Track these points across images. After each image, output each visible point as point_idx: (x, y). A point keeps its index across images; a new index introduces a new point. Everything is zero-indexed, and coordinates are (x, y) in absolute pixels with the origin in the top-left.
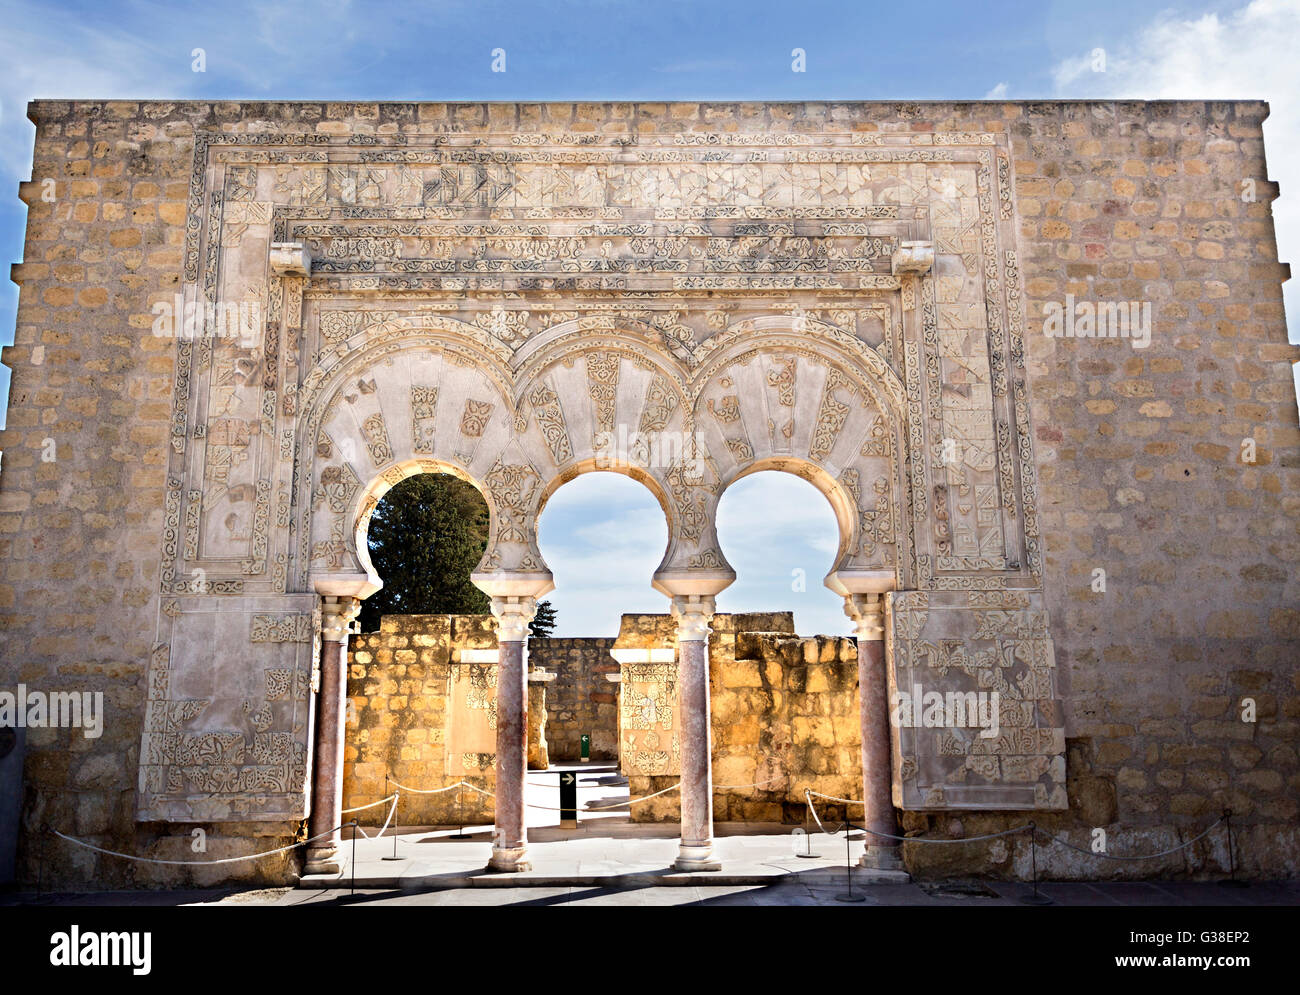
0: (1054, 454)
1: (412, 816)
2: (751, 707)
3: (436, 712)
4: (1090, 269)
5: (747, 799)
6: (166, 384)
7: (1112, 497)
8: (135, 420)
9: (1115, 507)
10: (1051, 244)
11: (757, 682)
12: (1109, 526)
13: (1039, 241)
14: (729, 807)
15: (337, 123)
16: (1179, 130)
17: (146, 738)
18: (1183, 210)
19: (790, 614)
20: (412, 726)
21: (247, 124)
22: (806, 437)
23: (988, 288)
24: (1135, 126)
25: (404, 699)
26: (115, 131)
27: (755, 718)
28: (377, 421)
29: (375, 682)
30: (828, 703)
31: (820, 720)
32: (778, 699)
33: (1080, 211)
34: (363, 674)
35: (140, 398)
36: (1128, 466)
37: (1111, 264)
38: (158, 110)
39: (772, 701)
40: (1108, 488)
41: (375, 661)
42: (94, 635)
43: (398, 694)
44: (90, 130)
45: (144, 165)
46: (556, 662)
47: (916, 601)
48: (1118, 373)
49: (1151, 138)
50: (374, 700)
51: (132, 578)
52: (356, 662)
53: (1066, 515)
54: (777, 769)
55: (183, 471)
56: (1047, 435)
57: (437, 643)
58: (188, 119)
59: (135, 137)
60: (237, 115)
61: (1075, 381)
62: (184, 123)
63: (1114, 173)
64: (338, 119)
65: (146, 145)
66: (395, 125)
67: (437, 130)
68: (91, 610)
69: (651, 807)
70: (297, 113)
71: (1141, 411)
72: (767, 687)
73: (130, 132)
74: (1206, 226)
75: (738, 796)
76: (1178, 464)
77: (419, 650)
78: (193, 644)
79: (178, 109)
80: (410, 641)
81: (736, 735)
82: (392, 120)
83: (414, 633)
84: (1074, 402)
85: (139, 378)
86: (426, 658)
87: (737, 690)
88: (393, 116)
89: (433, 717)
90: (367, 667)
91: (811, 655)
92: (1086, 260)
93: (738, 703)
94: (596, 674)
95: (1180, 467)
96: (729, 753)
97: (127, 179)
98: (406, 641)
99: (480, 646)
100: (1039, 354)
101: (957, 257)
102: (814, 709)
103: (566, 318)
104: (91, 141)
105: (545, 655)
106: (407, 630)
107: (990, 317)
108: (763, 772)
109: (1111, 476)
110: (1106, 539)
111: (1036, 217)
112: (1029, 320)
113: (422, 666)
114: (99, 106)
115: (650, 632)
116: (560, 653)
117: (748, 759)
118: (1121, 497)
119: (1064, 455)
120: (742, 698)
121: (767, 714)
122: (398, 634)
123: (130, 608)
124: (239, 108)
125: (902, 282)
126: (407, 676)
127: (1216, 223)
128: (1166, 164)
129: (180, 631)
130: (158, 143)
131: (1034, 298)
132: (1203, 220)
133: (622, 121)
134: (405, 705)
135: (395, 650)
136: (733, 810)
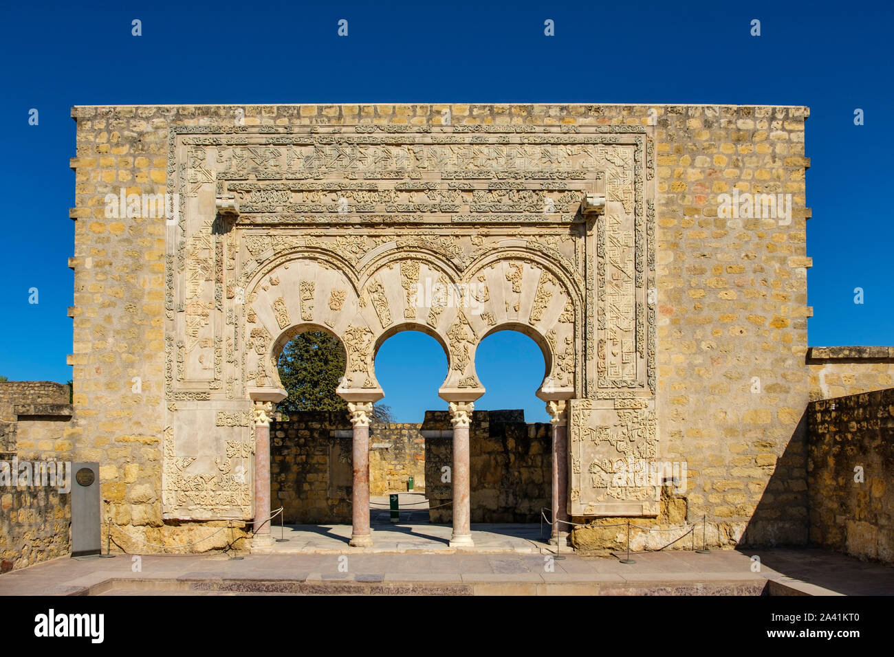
0: (668, 321)
1: (311, 519)
2: (497, 462)
3: (322, 464)
4: (697, 211)
5: (494, 511)
6: (161, 280)
7: (698, 346)
8: (146, 300)
9: (700, 351)
10: (675, 195)
11: (501, 449)
12: (697, 362)
13: (669, 193)
14: (484, 516)
15: (252, 118)
16: (755, 125)
17: (164, 476)
18: (754, 175)
19: (522, 411)
20: (309, 472)
21: (199, 120)
22: (527, 311)
23: (637, 222)
24: (730, 122)
25: (304, 457)
26: (122, 125)
27: (499, 468)
28: (280, 301)
29: (287, 448)
30: (540, 460)
31: (536, 469)
32: (512, 458)
33: (693, 174)
34: (281, 444)
35: (147, 288)
36: (709, 328)
37: (709, 208)
38: (146, 112)
39: (509, 459)
40: (696, 340)
41: (286, 436)
42: (132, 421)
43: (300, 454)
44: (108, 124)
45: (140, 147)
46: (394, 437)
47: (585, 404)
48: (708, 274)
49: (739, 130)
50: (287, 457)
51: (149, 391)
52: (276, 437)
53: (672, 357)
54: (511, 496)
55: (173, 330)
56: (666, 311)
57: (321, 426)
58: (165, 117)
59: (134, 129)
60: (193, 114)
61: (683, 278)
62: (162, 119)
63: (715, 151)
64: (252, 116)
65: (141, 134)
66: (286, 119)
67: (311, 122)
68: (129, 408)
69: (441, 516)
70: (228, 112)
71: (719, 296)
72: (506, 452)
73: (131, 126)
74: (766, 185)
75: (489, 510)
76: (737, 327)
77: (312, 430)
78: (185, 426)
79: (158, 111)
80: (307, 425)
81: (489, 477)
82: (285, 116)
83: (309, 421)
84: (682, 291)
85: (146, 276)
86: (316, 435)
87: (489, 453)
88: (285, 114)
89: (320, 467)
90: (282, 439)
91: (532, 433)
92: (694, 205)
93: (490, 460)
94: (417, 444)
95: (738, 329)
96: (485, 487)
97: (131, 155)
98: (304, 426)
99: (345, 428)
100: (663, 263)
101: (620, 203)
102: (532, 463)
103: (389, 240)
104: (109, 132)
105: (388, 433)
106: (305, 419)
107: (637, 239)
108: (502, 497)
109: (699, 334)
110: (694, 370)
111: (667, 179)
112: (660, 241)
113: (314, 439)
114: (112, 110)
115: (442, 421)
116: (396, 432)
117: (494, 490)
118: (704, 346)
119: (674, 322)
120: (492, 458)
121: (507, 466)
122: (299, 422)
123: (150, 407)
124: (194, 110)
125: (586, 219)
126: (305, 445)
127: (772, 184)
128: (747, 146)
129: (178, 419)
130: (148, 133)
131: (663, 228)
132: (765, 181)
133: (423, 116)
134: (305, 460)
135: (297, 430)
136: (486, 517)
